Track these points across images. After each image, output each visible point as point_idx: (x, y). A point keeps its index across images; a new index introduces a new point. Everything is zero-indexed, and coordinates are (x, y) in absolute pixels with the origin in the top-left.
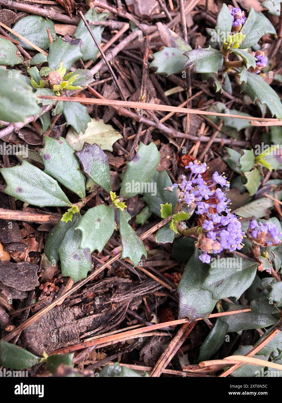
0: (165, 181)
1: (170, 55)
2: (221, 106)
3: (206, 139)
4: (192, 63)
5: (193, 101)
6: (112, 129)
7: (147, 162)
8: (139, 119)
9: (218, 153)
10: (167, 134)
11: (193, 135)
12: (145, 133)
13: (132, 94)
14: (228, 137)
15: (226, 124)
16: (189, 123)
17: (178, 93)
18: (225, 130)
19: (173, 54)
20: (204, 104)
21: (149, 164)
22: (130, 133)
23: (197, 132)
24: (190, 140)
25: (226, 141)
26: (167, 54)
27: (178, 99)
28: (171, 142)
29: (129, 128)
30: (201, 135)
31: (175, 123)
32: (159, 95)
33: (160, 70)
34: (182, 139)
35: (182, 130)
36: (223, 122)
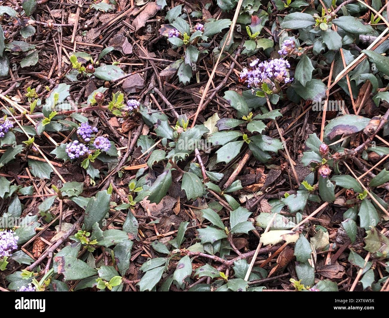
0: (248, 93)
1: (182, 73)
2: (215, 50)
3: (233, 64)
4: (191, 63)
5: (207, 67)
6: (211, 117)
7: (233, 97)
8: (210, 100)
9: (245, 59)
10: (223, 87)
11: (228, 72)
12: (218, 99)
13: (193, 102)
14: (237, 50)
15: (228, 50)
16: (220, 73)
17: (200, 75)
18: (231, 51)
19: (182, 71)
20: (211, 61)
21: (235, 96)
22: (216, 109)
23: (227, 69)
24: (231, 74)
25: (238, 52)
26: (181, 75)
27: (204, 76)
28: (228, 86)
29: (213, 108)
30: (230, 67)
31: (218, 81)
32: (199, 86)
33: (189, 80)
34: (228, 79)
35: (223, 78)
36: (226, 51)
